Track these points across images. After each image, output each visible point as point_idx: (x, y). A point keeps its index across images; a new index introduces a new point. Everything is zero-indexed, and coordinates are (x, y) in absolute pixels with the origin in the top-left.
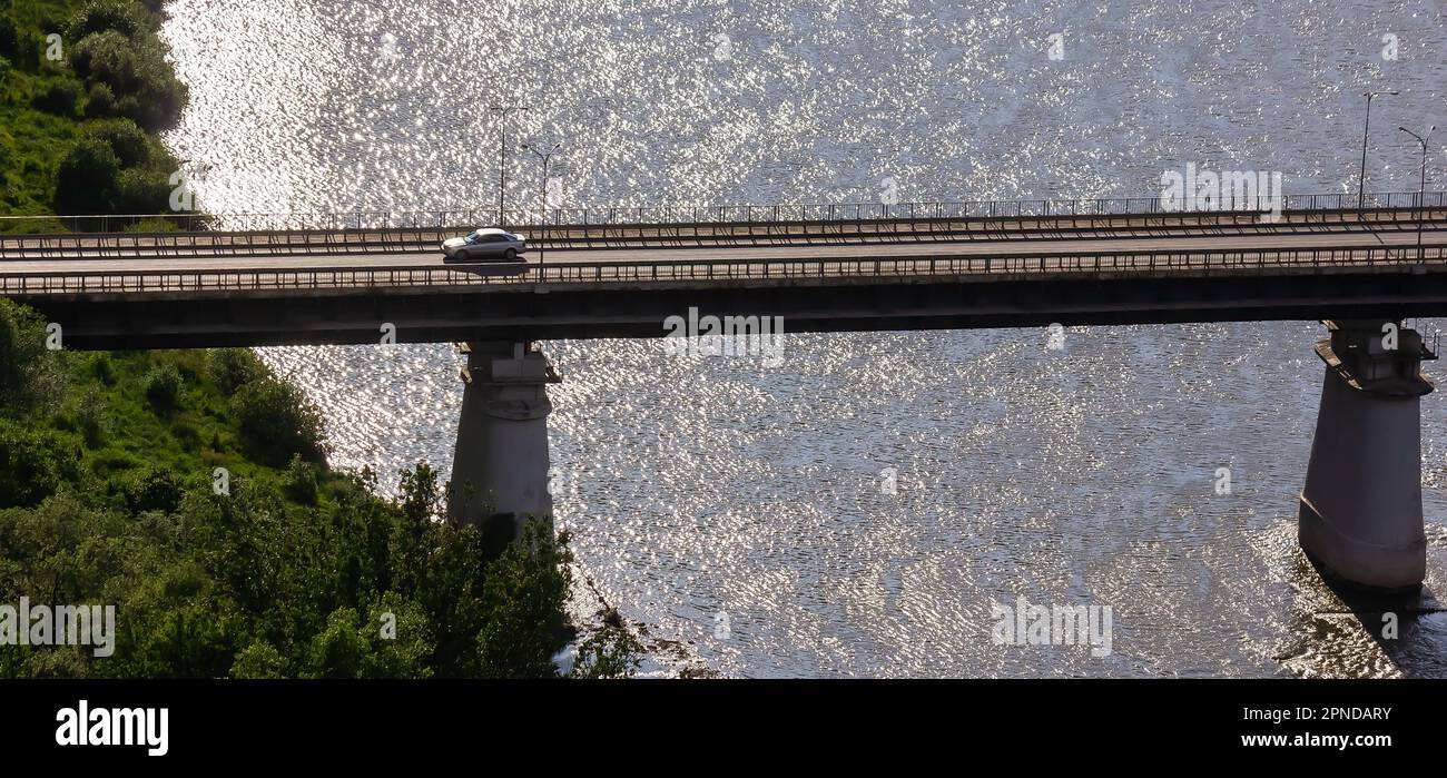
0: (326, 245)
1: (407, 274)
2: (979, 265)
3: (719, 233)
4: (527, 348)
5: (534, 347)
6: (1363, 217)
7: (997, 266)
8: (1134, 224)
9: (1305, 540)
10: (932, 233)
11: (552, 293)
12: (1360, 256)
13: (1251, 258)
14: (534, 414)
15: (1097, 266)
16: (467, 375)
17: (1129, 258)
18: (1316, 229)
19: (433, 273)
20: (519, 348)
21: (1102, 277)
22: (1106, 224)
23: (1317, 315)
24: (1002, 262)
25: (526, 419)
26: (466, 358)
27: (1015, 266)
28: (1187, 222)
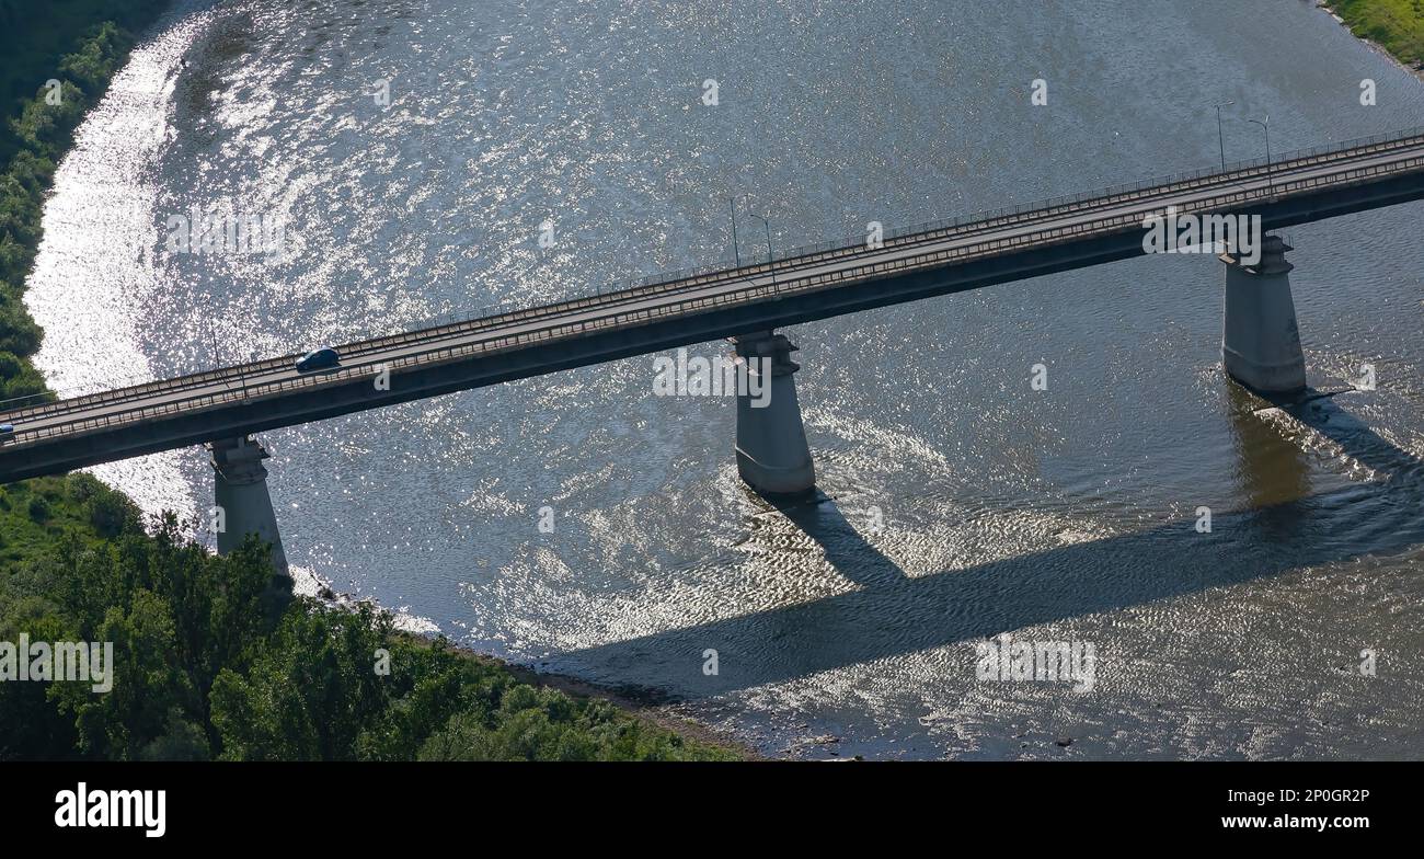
0: (114, 400)
1: (164, 408)
2: (512, 341)
3: (352, 350)
4: (246, 440)
5: (251, 438)
6: (742, 271)
7: (523, 340)
8: (604, 300)
9: (742, 475)
10: (482, 327)
11: (255, 404)
12: (741, 296)
13: (676, 308)
14: (256, 479)
15: (584, 328)
16: (214, 463)
17: (602, 321)
18: (714, 284)
19: (180, 404)
20: (241, 440)
21: (587, 335)
22: (587, 303)
23: (723, 336)
24: (526, 336)
25: (253, 482)
26: (211, 452)
27: (534, 338)
28: (636, 294)
